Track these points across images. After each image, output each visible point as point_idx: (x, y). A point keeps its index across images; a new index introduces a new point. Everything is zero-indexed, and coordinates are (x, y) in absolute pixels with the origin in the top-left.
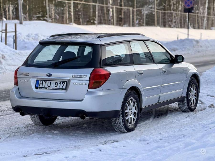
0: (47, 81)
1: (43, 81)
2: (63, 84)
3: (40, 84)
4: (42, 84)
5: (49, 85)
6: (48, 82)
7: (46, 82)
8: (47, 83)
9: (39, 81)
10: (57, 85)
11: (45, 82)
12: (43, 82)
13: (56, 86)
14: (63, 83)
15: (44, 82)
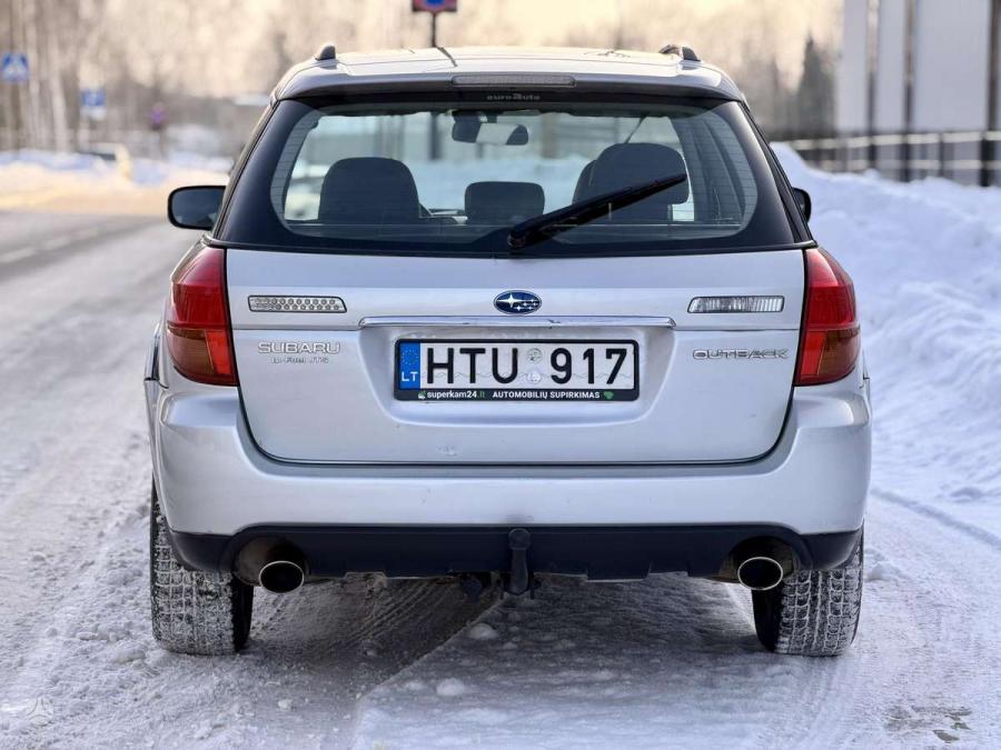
0: (489, 347)
1: (457, 347)
2: (609, 356)
3: (432, 366)
4: (449, 366)
5: (504, 371)
6: (495, 352)
7: (482, 351)
8: (484, 362)
9: (424, 348)
10: (568, 368)
11: (473, 353)
12: (457, 353)
13: (562, 375)
14: (609, 353)
15: (463, 351)
